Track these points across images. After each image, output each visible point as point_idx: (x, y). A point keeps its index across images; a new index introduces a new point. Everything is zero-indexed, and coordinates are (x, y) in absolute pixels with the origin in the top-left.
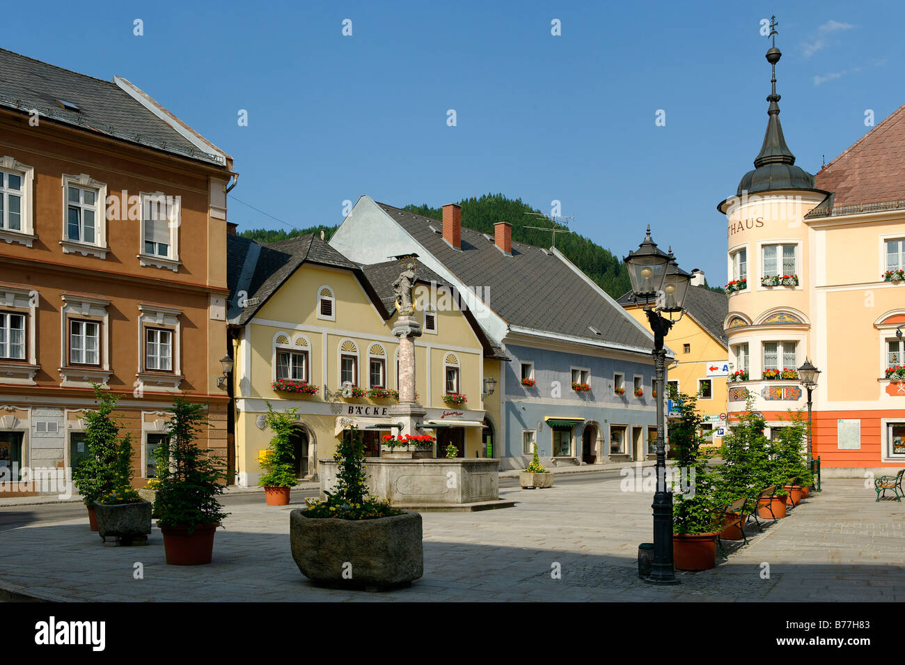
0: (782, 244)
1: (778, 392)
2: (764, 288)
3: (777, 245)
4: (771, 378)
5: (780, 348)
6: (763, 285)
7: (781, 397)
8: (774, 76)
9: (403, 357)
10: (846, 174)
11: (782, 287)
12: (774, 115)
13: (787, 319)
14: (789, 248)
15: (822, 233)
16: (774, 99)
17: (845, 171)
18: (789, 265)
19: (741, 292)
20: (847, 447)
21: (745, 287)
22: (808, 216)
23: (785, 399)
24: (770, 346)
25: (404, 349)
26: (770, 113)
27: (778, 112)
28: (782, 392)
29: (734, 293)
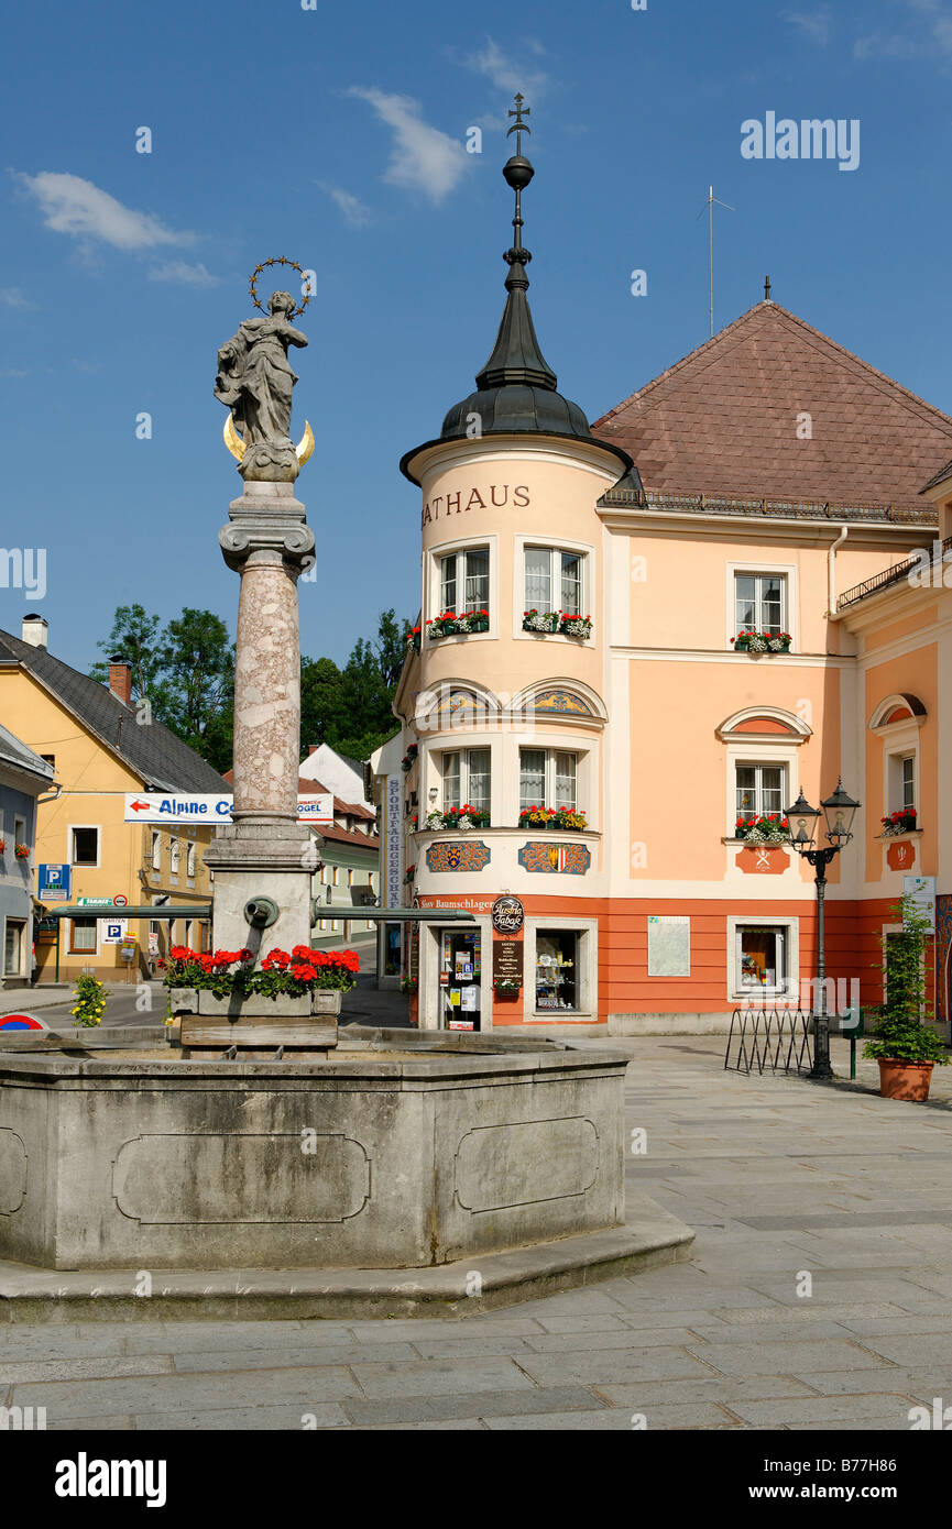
0: (561, 550)
1: (553, 855)
2: (527, 635)
3: (550, 549)
4: (539, 826)
5: (551, 764)
6: (526, 628)
7: (556, 867)
8: (517, 212)
9: (269, 639)
10: (647, 436)
11: (562, 638)
12: (518, 290)
13: (570, 705)
14: (572, 561)
15: (625, 540)
16: (517, 258)
17: (643, 431)
18: (573, 594)
19: (472, 637)
20: (665, 971)
21: (486, 629)
22: (604, 501)
23: (564, 871)
24: (532, 757)
25: (272, 608)
26: (510, 285)
27: (525, 285)
28: (561, 856)
29: (451, 640)
